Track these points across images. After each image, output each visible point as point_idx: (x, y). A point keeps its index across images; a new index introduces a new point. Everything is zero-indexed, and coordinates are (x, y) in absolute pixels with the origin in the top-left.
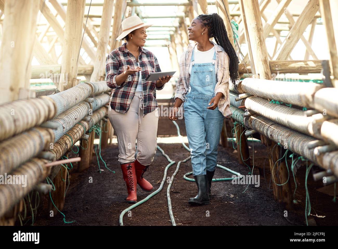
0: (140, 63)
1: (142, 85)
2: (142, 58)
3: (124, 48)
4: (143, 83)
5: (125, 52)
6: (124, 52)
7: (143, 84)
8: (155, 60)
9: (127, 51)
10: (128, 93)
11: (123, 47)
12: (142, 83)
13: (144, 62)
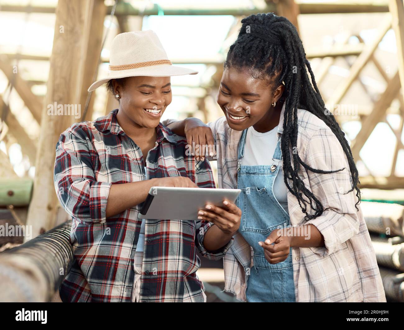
0: (150, 169)
1: (146, 239)
2: (160, 155)
3: (109, 121)
4: (148, 231)
5: (112, 131)
6: (109, 131)
7: (149, 236)
8: (198, 166)
9: (116, 129)
10: (114, 261)
11: (107, 118)
12: (146, 233)
13: (165, 168)
